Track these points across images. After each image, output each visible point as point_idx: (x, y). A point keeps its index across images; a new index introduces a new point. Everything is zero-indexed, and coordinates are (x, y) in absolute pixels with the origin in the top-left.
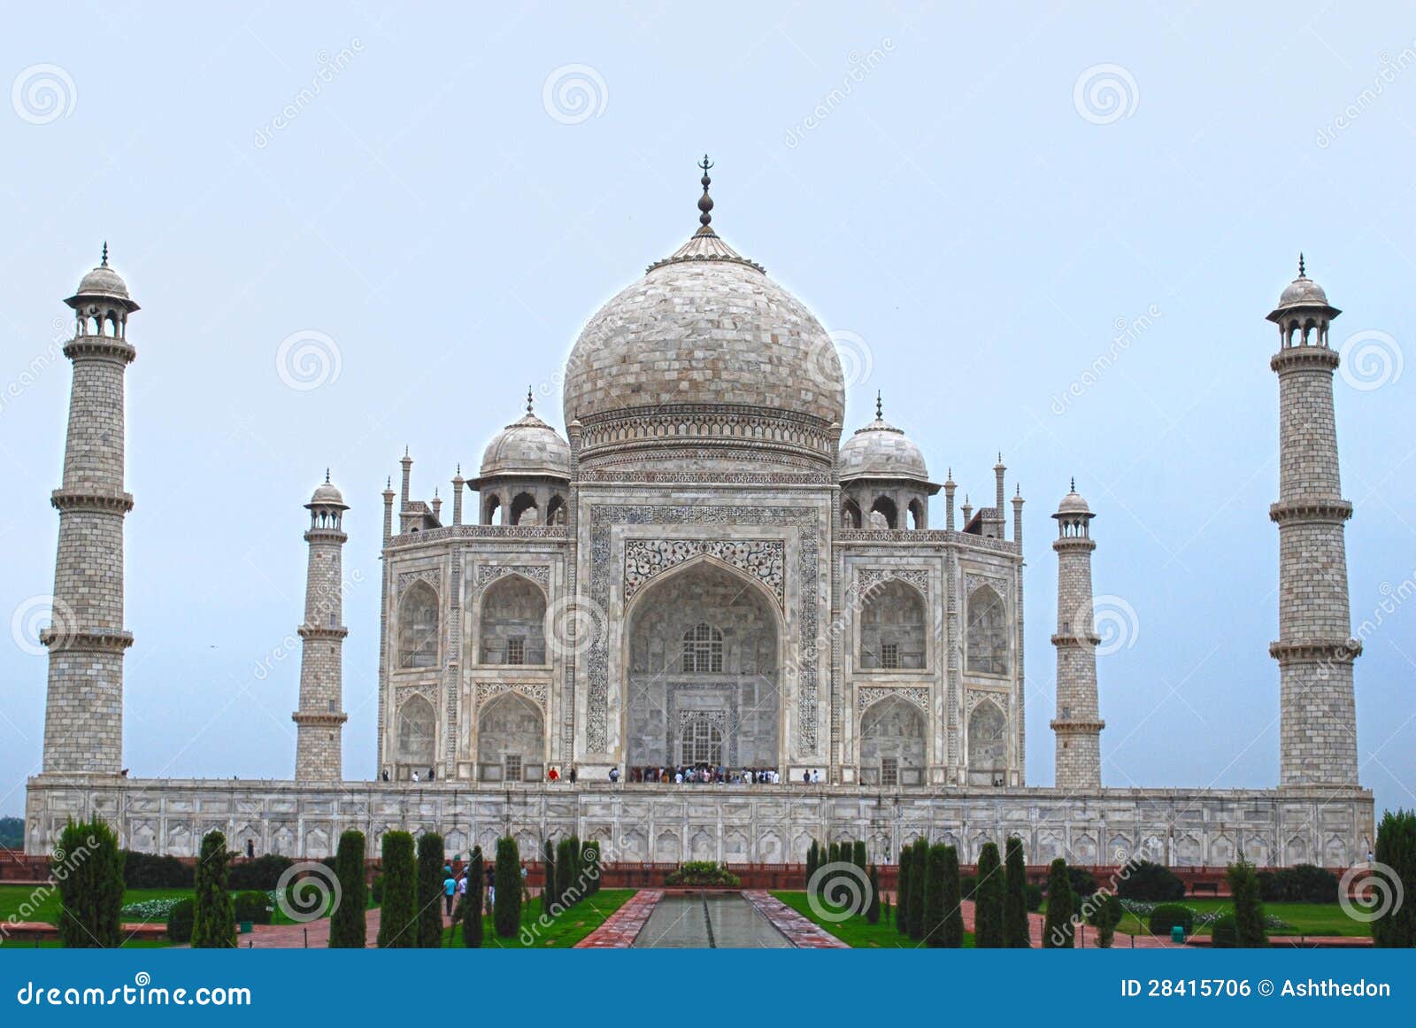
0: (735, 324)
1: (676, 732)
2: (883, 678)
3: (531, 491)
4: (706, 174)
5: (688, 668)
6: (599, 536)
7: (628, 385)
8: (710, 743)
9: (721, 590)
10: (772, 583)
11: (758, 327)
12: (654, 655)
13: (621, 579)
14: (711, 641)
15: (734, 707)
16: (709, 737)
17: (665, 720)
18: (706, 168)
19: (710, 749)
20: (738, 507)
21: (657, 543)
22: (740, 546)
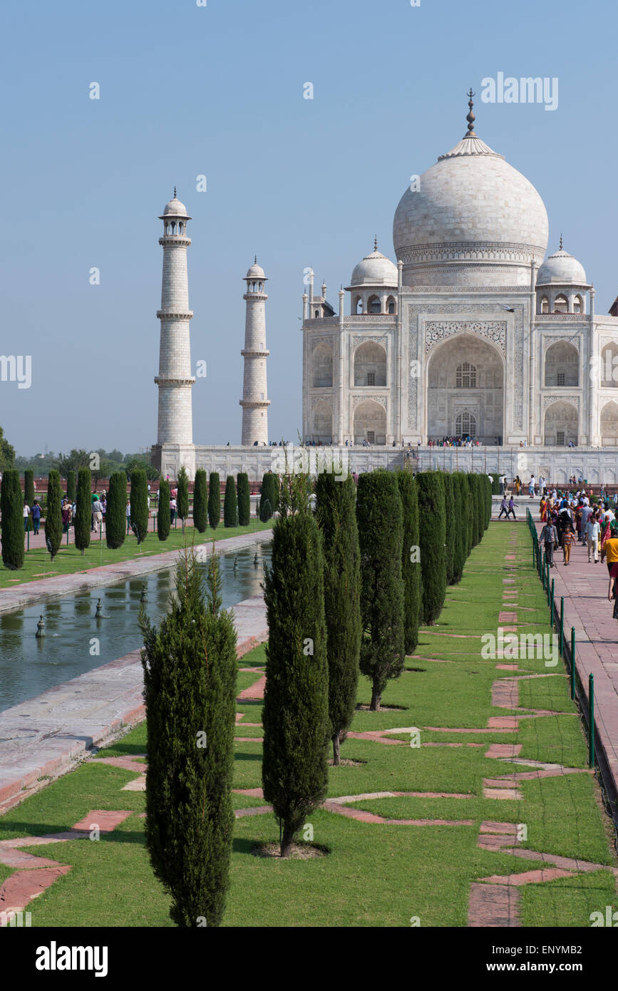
0: (485, 197)
1: (453, 418)
2: (556, 392)
3: (377, 294)
4: (471, 100)
5: (458, 386)
6: (414, 321)
7: (427, 231)
8: (470, 424)
9: (475, 346)
10: (500, 343)
11: (497, 198)
12: (441, 379)
13: (424, 342)
14: (470, 372)
15: (482, 406)
16: (469, 421)
17: (447, 412)
18: (471, 96)
19: (470, 427)
20: (483, 305)
21: (442, 323)
22: (483, 325)
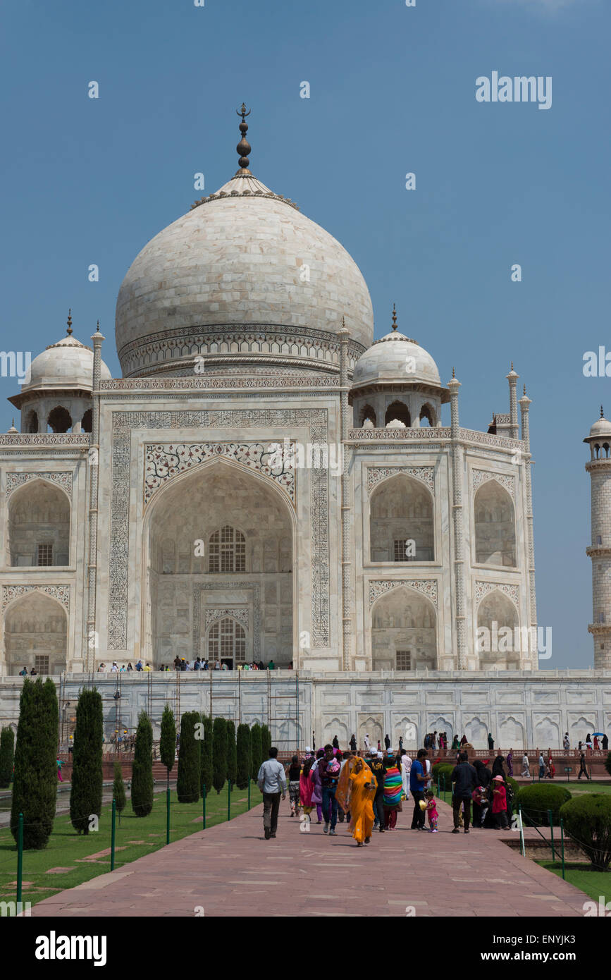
0: (261, 249)
1: (202, 630)
2: (393, 571)
3: (66, 405)
4: (243, 121)
5: (213, 569)
6: (120, 442)
7: (165, 309)
8: (235, 640)
9: (242, 493)
10: (284, 482)
11: (283, 252)
12: (181, 557)
13: (141, 481)
14: (235, 543)
15: (257, 605)
16: (234, 634)
17: (191, 618)
18: (243, 115)
19: (234, 646)
20: (251, 410)
21: (175, 446)
22: (253, 448)
